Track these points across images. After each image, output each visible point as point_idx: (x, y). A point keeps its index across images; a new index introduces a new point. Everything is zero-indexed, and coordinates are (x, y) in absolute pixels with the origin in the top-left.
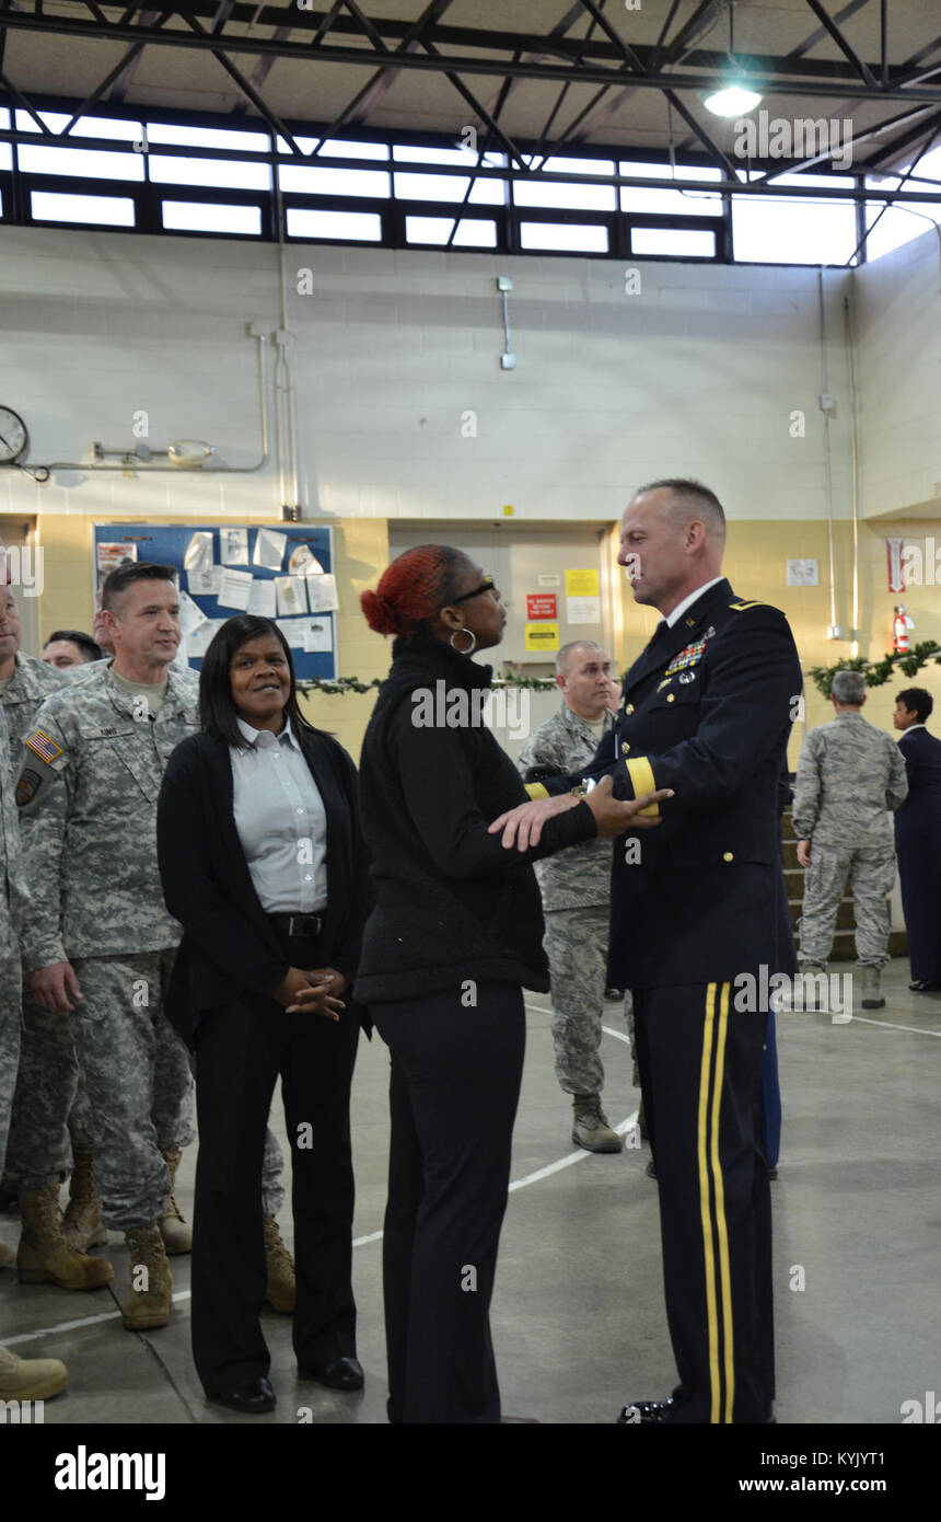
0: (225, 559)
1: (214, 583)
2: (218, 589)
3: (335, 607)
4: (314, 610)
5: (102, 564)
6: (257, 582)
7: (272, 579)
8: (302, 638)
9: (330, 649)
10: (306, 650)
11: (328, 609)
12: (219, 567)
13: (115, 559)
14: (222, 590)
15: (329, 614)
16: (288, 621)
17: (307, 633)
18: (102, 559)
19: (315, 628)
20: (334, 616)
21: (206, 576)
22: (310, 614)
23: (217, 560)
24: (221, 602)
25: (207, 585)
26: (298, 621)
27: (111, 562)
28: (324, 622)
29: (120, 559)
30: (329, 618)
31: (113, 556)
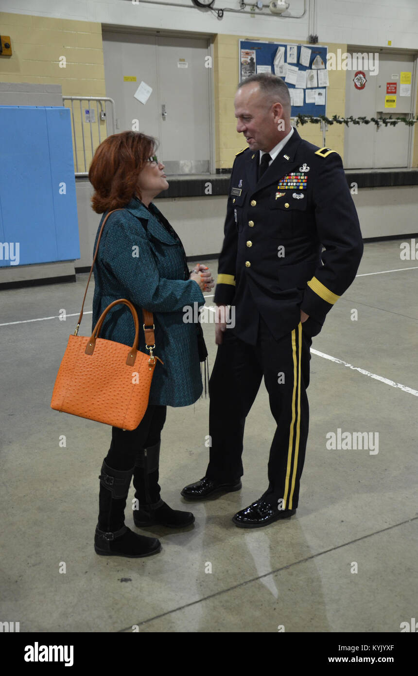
0: (289, 60)
1: (284, 71)
2: (286, 74)
3: (328, 85)
4: (320, 86)
5: (242, 59)
6: (300, 71)
7: (305, 70)
8: (315, 98)
9: (324, 104)
10: (316, 104)
11: (324, 86)
12: (286, 64)
13: (248, 58)
14: (287, 75)
15: (325, 88)
16: (310, 90)
17: (317, 96)
18: (243, 57)
19: (320, 94)
20: (327, 88)
21: (281, 68)
22: (318, 88)
23: (285, 61)
24: (286, 80)
25: (281, 72)
26: (314, 90)
27: (246, 59)
28: (322, 91)
29: (249, 57)
30: (325, 90)
31: (247, 56)
